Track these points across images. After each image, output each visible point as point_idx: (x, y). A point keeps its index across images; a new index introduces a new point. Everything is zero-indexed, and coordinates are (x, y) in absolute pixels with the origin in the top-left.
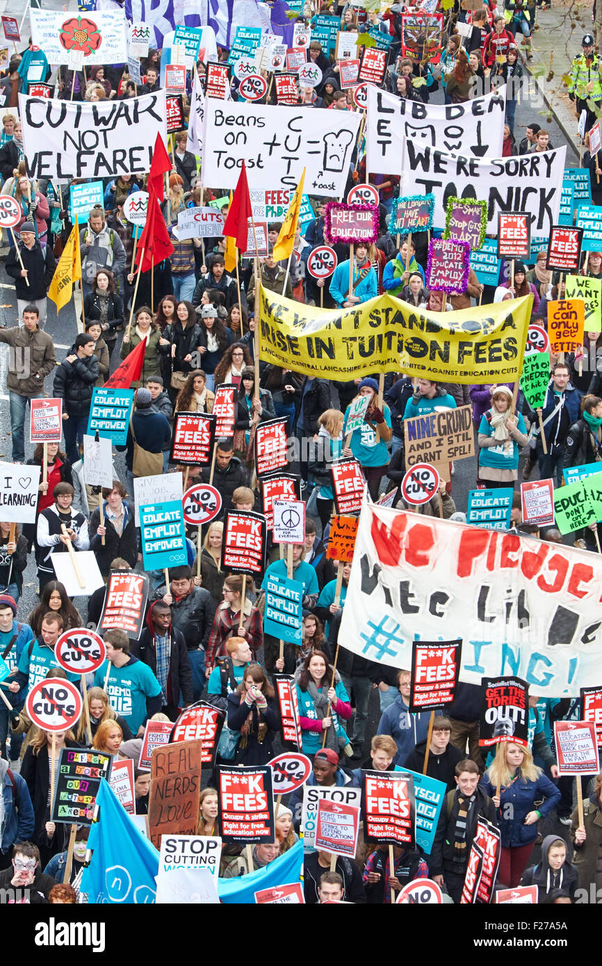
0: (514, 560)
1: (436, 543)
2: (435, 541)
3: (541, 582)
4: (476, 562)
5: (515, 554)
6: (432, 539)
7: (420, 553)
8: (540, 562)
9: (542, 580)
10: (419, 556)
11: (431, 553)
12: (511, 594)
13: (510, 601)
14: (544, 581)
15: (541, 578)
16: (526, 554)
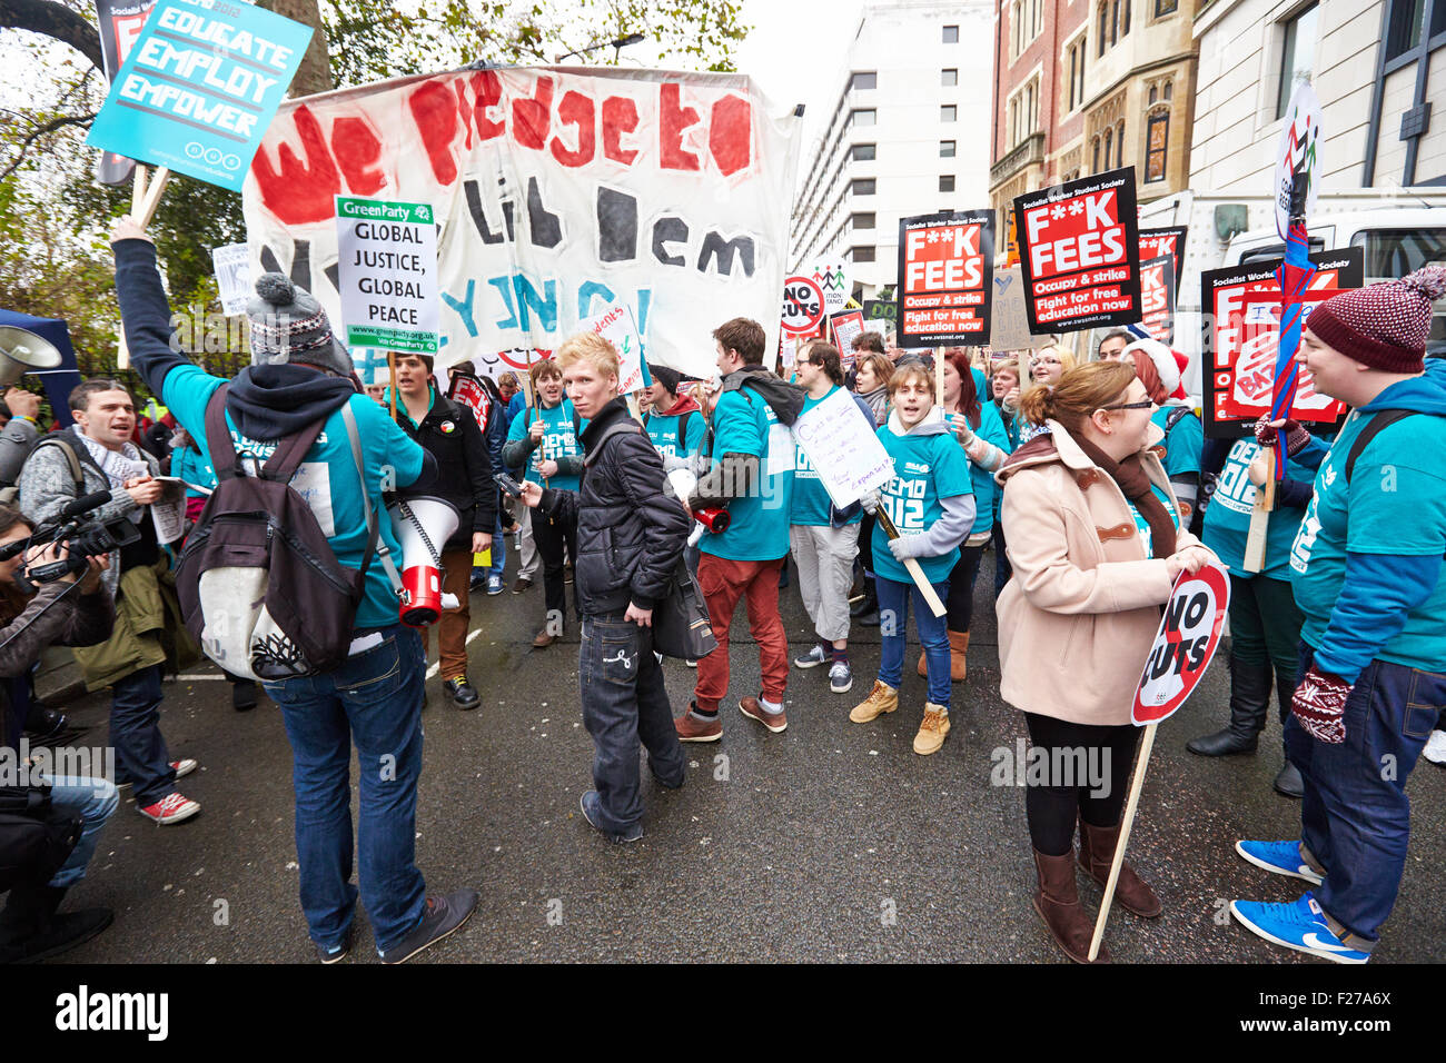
0: (496, 121)
1: (383, 142)
2: (380, 141)
3: (559, 151)
4: (455, 148)
5: (494, 109)
6: (374, 139)
7: (368, 170)
8: (545, 114)
9: (558, 147)
10: (369, 176)
11: (383, 164)
12: (506, 187)
13: (508, 199)
14: (563, 149)
15: (556, 142)
16: (517, 105)
